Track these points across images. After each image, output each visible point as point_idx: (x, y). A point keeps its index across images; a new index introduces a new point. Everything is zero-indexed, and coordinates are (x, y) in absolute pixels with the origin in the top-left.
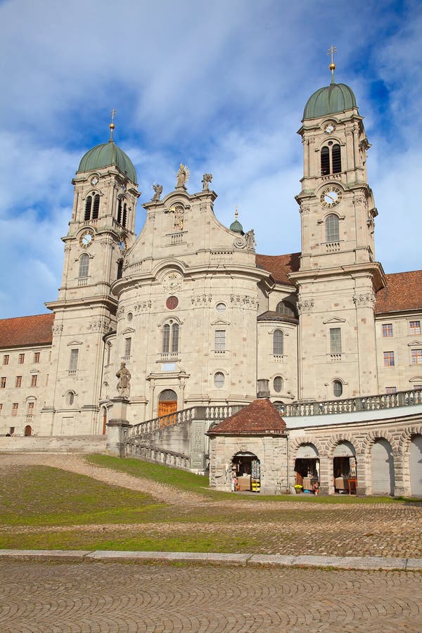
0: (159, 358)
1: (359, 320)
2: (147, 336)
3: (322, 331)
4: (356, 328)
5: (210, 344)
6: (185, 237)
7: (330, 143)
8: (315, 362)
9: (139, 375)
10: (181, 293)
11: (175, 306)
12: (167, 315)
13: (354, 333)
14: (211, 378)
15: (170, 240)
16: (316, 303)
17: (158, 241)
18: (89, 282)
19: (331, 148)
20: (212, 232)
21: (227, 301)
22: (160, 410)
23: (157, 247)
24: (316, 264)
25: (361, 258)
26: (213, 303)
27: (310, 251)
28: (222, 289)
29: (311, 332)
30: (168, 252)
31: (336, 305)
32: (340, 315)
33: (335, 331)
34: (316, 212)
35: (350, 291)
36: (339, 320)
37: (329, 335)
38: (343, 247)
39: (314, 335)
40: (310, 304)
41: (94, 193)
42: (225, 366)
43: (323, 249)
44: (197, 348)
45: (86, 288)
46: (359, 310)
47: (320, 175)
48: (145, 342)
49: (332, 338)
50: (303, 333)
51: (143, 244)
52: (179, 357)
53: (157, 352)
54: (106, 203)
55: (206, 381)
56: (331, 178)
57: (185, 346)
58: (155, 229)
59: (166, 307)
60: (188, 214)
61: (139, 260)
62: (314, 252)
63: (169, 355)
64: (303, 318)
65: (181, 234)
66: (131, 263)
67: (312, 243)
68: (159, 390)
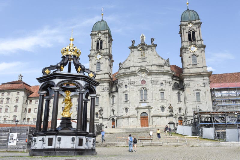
0: (140, 101)
1: (206, 90)
2: (134, 94)
3: (193, 93)
4: (205, 93)
5: (159, 97)
6: (146, 60)
7: (191, 30)
8: (192, 104)
9: (133, 107)
10: (147, 79)
11: (145, 83)
12: (142, 86)
13: (204, 94)
14: (160, 109)
15: (140, 60)
16: (191, 84)
17: (135, 60)
18: (101, 72)
19: (191, 32)
20: (156, 58)
21: (164, 82)
22: (141, 119)
23: (135, 62)
24: (189, 71)
25: (205, 70)
26: (159, 83)
27: (187, 67)
28: (161, 78)
29: (189, 94)
30: (140, 64)
31: (197, 85)
32: (199, 88)
33: (198, 94)
34: (188, 53)
35: (202, 80)
36: (198, 90)
37: (195, 95)
38: (198, 66)
39: (190, 95)
40: (188, 84)
41: (100, 40)
42: (165, 104)
43: (192, 66)
44: (155, 98)
45: (100, 75)
46: (205, 87)
47: (188, 41)
48: (134, 96)
49: (197, 96)
50: (187, 94)
51: (129, 61)
52: (148, 101)
53: (139, 99)
54: (105, 44)
55: (159, 110)
56: (192, 42)
57: (150, 97)
58: (134, 56)
59: (141, 84)
60: (147, 52)
61: (128, 66)
62: (188, 67)
63: (144, 100)
64: (186, 89)
65: (145, 58)
66: (124, 67)
67: (188, 64)
68: (141, 113)
